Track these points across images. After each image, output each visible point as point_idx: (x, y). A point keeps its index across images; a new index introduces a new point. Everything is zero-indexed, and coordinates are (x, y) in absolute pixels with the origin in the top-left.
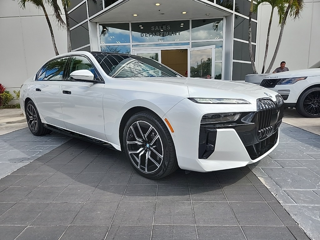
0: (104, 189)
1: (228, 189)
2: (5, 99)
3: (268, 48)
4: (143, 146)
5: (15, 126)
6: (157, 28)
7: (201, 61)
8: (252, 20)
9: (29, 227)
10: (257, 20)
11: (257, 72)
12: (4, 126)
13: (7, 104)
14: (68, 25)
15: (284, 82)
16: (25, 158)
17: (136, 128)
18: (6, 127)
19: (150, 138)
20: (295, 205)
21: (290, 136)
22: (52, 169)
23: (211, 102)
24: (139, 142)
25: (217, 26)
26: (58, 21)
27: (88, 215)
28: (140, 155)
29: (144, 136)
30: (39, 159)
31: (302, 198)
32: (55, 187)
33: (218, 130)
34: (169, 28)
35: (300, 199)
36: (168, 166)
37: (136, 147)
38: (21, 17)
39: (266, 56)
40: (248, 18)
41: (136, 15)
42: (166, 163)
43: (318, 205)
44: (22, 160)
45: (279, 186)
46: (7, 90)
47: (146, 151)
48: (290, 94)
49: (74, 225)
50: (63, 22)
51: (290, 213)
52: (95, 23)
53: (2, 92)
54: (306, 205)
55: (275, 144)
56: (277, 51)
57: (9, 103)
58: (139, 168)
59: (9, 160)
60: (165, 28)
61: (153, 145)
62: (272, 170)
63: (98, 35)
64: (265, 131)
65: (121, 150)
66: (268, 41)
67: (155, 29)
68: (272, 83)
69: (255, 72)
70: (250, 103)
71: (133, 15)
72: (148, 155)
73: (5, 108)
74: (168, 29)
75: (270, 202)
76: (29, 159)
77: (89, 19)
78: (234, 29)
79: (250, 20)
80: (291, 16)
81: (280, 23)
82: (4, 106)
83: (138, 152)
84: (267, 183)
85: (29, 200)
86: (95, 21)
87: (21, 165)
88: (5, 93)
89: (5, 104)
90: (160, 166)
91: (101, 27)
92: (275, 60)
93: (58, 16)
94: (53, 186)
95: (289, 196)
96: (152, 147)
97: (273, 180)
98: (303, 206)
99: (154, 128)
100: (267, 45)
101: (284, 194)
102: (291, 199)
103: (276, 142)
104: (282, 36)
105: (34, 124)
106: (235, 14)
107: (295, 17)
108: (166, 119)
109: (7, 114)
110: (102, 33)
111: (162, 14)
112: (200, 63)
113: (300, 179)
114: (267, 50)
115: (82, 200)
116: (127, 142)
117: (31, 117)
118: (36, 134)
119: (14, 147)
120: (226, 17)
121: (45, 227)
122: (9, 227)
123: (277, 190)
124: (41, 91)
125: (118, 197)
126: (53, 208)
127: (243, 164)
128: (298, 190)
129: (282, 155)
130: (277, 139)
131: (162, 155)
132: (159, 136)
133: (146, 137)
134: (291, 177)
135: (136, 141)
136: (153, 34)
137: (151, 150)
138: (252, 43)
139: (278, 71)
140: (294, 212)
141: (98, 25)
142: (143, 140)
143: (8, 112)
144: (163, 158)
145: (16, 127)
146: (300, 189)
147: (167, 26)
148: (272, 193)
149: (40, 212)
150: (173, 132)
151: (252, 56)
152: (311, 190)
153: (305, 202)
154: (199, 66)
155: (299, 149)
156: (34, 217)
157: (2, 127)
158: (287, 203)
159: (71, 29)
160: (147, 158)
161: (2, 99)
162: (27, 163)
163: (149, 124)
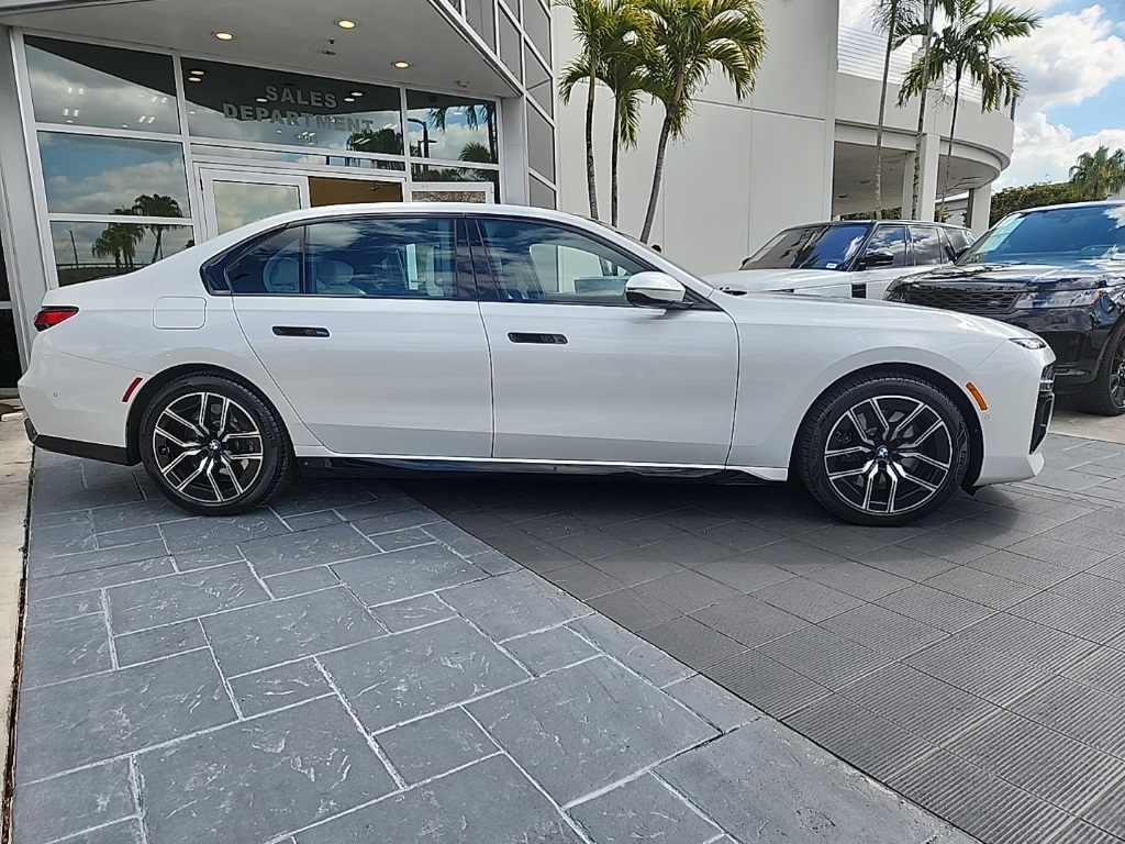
6: (287, 96)
10: (553, 119)
28: (871, 476)
34: (331, 104)
41: (228, 37)
47: (883, 465)
60: (317, 101)
65: (786, 478)
67: (280, 98)
71: (214, 34)
74: (327, 104)
83: (865, 470)
90: (938, 489)
99: (928, 407)
106: (526, 97)
108: (969, 385)
111: (328, 53)
116: (827, 452)
120: (502, 99)
132: (942, 423)
135: (861, 446)
136: (274, 115)
144: (949, 469)
147: (323, 96)
150: (985, 408)
160: (894, 480)
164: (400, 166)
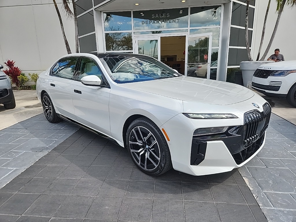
0: (110, 183)
1: (216, 189)
2: (22, 81)
3: (264, 35)
4: (143, 147)
5: (32, 111)
6: (157, 16)
7: (199, 40)
8: (250, 6)
9: (53, 219)
10: (255, 6)
11: (252, 59)
12: (23, 111)
13: (23, 85)
14: (76, 15)
15: (277, 73)
16: (44, 147)
17: (137, 131)
18: (26, 112)
19: (149, 142)
20: (273, 208)
21: (277, 131)
22: (67, 160)
23: (203, 117)
24: (139, 143)
25: (215, 12)
26: (67, 12)
27: (98, 209)
28: (141, 154)
29: (144, 139)
30: (55, 149)
31: (279, 202)
32: (71, 179)
33: (208, 142)
35: (278, 203)
36: (164, 167)
37: (137, 147)
38: (33, 5)
39: (261, 43)
40: (246, 4)
41: (138, 4)
42: (163, 165)
43: (293, 210)
44: (42, 150)
45: (261, 187)
46: (23, 72)
47: (146, 151)
48: (281, 86)
49: (87, 219)
50: (70, 12)
51: (267, 217)
52: (100, 12)
53: (18, 74)
54: (282, 209)
55: (261, 145)
56: (273, 39)
57: (25, 85)
58: (139, 164)
59: (32, 149)
60: (165, 16)
61: (152, 148)
62: (257, 170)
63: (103, 21)
64: (251, 140)
65: (124, 147)
66: (264, 29)
67: (155, 17)
68: (265, 74)
69: (250, 60)
70: (238, 118)
71: (135, 4)
72: (147, 155)
73: (22, 89)
75: (251, 205)
76: (47, 149)
77: (94, 8)
78: (232, 12)
79: (248, 6)
80: (288, 4)
81: (277, 10)
82: (21, 87)
83: (139, 151)
84: (250, 184)
85: (51, 191)
86: (100, 10)
87: (41, 155)
88: (21, 75)
89: (21, 85)
90: (157, 167)
91: (105, 15)
92: (270, 48)
93: (67, 7)
94: (69, 178)
95: (268, 199)
96: (151, 150)
97: (256, 181)
98: (280, 211)
99: (152, 134)
100: (263, 33)
101: (264, 196)
102: (270, 202)
103: (262, 144)
104: (278, 25)
105: (49, 113)
106: (233, 2)
107: (293, 5)
108: (163, 129)
109: (24, 97)
110: (106, 20)
111: (162, 3)
112: (197, 42)
113: (281, 181)
114: (263, 37)
115: (93, 194)
116: (130, 142)
117: (47, 107)
118: (51, 121)
119: (34, 135)
120: (224, 4)
121: (65, 219)
122: (38, 218)
123: (259, 192)
124: (55, 86)
125: (122, 193)
126: (70, 201)
127: (229, 169)
128: (277, 192)
129: (267, 152)
130: (263, 141)
131: (159, 158)
132: (157, 142)
133: (145, 140)
134: (273, 178)
135: (137, 142)
137: (150, 152)
138: (249, 29)
139: (273, 58)
140: (271, 216)
141: (102, 13)
142: (143, 142)
143: (25, 95)
144: (160, 160)
145: (34, 112)
146: (279, 192)
147: (166, 14)
148: (254, 195)
149: (60, 204)
150: (169, 140)
151: (248, 44)
152: (289, 193)
153: (282, 206)
154: (197, 45)
155: (284, 147)
156: (56, 209)
157: (21, 111)
158: (266, 206)
159: (78, 17)
160: (146, 158)
161: (19, 81)
162: (46, 153)
163: (149, 130)
164: (187, 30)
